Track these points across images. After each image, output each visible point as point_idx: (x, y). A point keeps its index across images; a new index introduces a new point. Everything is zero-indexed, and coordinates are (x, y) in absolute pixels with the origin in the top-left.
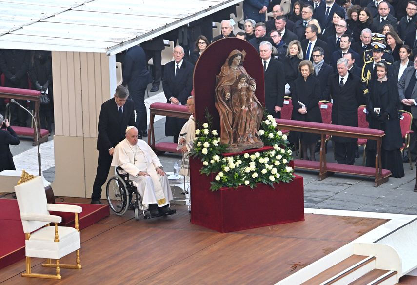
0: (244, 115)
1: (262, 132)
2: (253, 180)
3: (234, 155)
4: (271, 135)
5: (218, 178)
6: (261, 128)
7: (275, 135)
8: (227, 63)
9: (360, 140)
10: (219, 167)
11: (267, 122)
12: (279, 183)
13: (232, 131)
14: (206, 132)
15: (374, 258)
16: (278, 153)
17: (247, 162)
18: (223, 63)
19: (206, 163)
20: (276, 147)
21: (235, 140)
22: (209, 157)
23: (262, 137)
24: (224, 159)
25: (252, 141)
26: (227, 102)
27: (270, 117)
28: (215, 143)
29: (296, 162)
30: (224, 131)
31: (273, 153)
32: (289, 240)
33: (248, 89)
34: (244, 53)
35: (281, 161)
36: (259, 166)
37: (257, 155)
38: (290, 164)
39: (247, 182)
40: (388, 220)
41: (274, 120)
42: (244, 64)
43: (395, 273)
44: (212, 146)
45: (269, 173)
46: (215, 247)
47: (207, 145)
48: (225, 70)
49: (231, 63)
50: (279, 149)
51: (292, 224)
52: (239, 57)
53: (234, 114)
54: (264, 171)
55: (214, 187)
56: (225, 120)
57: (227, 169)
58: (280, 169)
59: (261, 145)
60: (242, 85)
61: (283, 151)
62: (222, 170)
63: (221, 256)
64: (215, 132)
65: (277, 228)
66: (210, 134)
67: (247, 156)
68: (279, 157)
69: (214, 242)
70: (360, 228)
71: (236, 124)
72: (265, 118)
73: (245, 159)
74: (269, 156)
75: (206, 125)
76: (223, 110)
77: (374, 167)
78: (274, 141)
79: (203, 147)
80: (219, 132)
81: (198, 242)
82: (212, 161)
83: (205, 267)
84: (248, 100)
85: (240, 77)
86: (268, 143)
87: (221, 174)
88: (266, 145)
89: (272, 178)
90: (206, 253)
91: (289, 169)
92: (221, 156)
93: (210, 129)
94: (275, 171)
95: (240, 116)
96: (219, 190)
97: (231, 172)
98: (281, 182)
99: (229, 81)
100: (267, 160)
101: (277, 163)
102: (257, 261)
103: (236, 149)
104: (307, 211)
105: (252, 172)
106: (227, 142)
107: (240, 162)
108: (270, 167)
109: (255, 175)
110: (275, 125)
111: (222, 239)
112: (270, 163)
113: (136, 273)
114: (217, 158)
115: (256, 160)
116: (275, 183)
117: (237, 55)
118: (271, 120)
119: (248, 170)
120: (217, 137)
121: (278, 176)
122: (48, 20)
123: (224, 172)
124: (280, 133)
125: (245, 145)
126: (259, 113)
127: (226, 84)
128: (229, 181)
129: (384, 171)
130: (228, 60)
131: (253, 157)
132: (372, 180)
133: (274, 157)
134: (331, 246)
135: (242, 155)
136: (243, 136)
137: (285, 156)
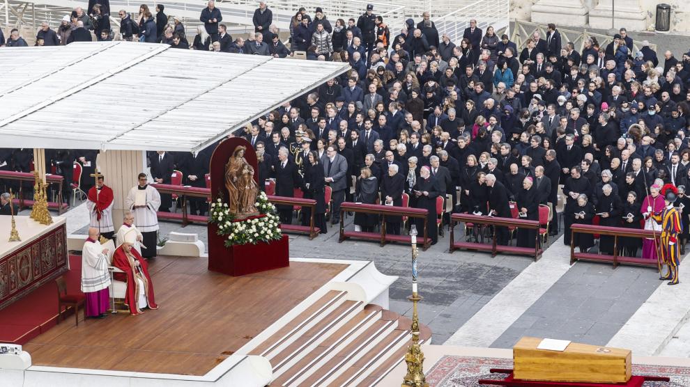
0: (247, 193)
1: (258, 204)
2: (255, 239)
3: (240, 221)
4: (264, 206)
5: (230, 238)
6: (257, 201)
7: (267, 206)
8: (233, 156)
9: (295, 207)
10: (230, 230)
11: (261, 197)
12: (273, 241)
13: (238, 203)
14: (220, 205)
15: (346, 292)
16: (270, 219)
17: (249, 226)
18: (231, 156)
19: (221, 227)
20: (268, 214)
21: (240, 210)
22: (223, 222)
23: (258, 207)
24: (234, 224)
25: (252, 211)
26: (234, 183)
27: (263, 193)
28: (227, 212)
29: (282, 226)
30: (233, 204)
31: (266, 219)
32: (284, 281)
33: (249, 174)
34: (245, 148)
35: (273, 224)
36: (259, 229)
37: (257, 220)
38: (279, 226)
39: (251, 240)
40: (349, 265)
41: (265, 195)
42: (245, 156)
43: (362, 302)
44: (225, 215)
45: (266, 233)
46: (234, 287)
47: (221, 214)
48: (232, 160)
49: (236, 155)
50: (271, 216)
51: (281, 269)
52: (242, 151)
53: (239, 192)
54: (262, 232)
55: (227, 244)
56: (233, 195)
57: (236, 231)
58: (273, 230)
59: (258, 214)
60: (245, 171)
61: (273, 217)
62: (233, 232)
63: (240, 293)
64: (226, 205)
65: (272, 272)
66: (223, 206)
67: (249, 221)
68: (272, 221)
69: (232, 283)
70: (331, 271)
71: (241, 199)
72: (260, 194)
73: (248, 224)
74: (264, 221)
75: (219, 200)
76: (232, 189)
77: (309, 226)
78: (266, 210)
79: (218, 216)
80: (229, 204)
81: (220, 283)
82: (225, 226)
83: (232, 302)
84: (249, 181)
85: (244, 165)
86: (262, 212)
87: (233, 235)
88: (261, 213)
89: (268, 237)
90: (228, 291)
91: (279, 230)
92: (232, 222)
93: (223, 202)
94: (269, 232)
95: (244, 194)
96: (232, 247)
97: (240, 234)
98: (274, 239)
99: (236, 168)
100: (263, 224)
101: (271, 226)
102: (267, 296)
103: (241, 217)
104: (291, 259)
105: (254, 233)
106: (234, 212)
107: (244, 226)
108: (266, 229)
109: (257, 235)
110: (266, 199)
111: (236, 281)
112: (265, 226)
113: (185, 307)
114: (228, 223)
115: (256, 224)
116: (270, 241)
117: (241, 150)
118: (264, 196)
119: (251, 231)
120: (227, 208)
121: (272, 235)
122: (138, 128)
123: (235, 233)
124: (270, 204)
125: (247, 213)
126: (256, 190)
127: (233, 170)
128: (239, 240)
129: (316, 229)
130: (234, 153)
131: (253, 222)
132: (308, 235)
133: (268, 222)
134: (316, 284)
135: (245, 221)
136: (246, 207)
137: (275, 221)
